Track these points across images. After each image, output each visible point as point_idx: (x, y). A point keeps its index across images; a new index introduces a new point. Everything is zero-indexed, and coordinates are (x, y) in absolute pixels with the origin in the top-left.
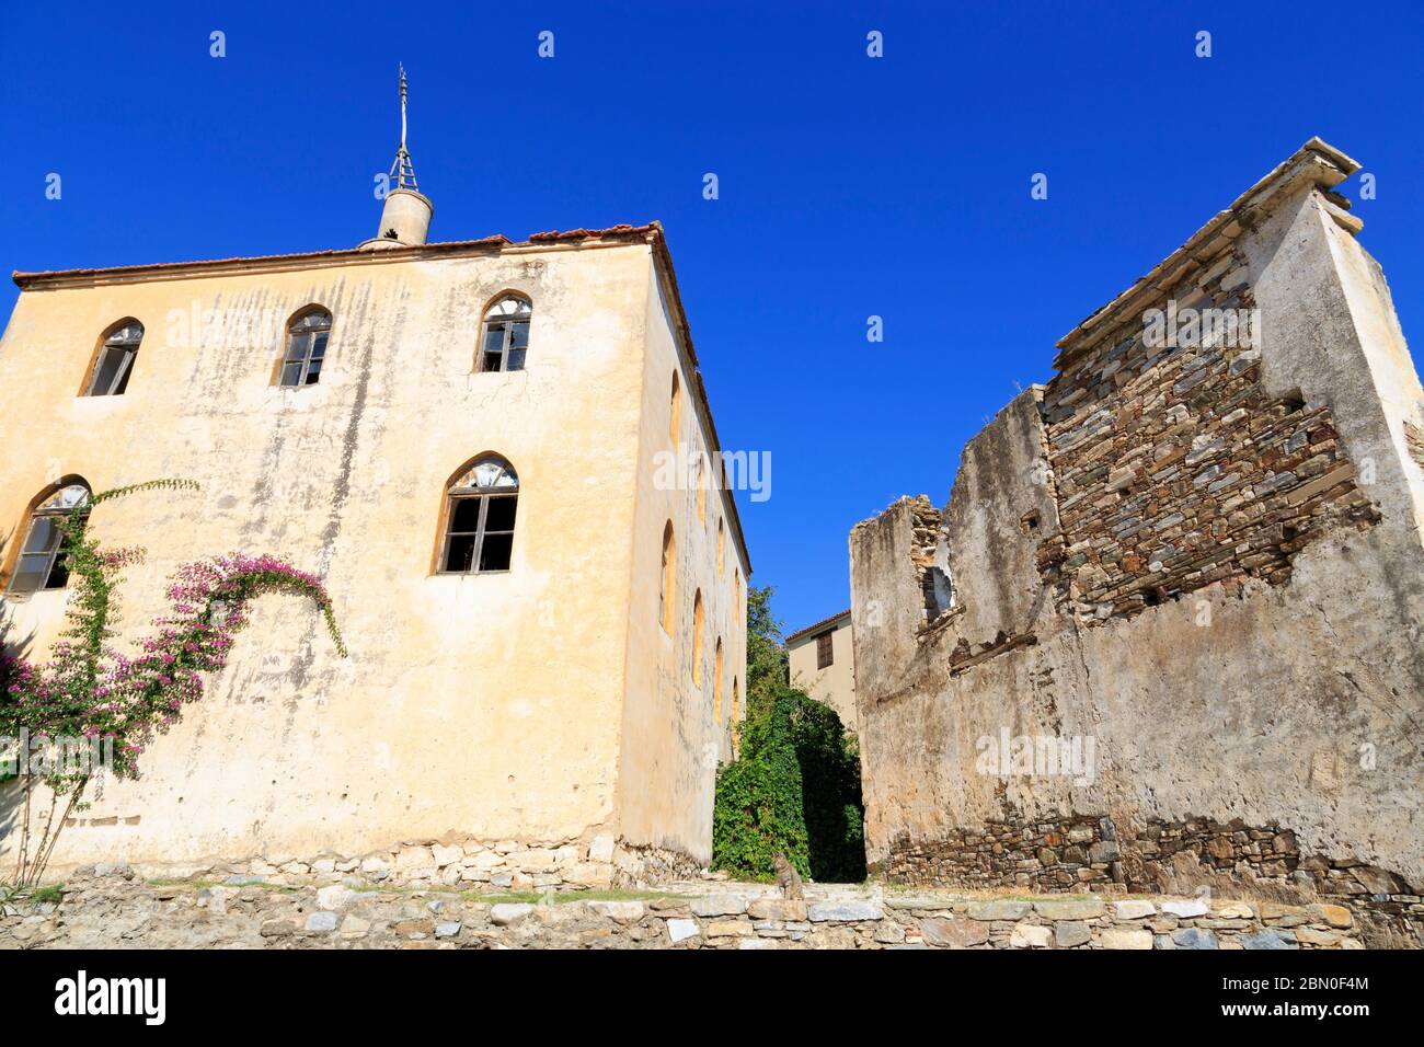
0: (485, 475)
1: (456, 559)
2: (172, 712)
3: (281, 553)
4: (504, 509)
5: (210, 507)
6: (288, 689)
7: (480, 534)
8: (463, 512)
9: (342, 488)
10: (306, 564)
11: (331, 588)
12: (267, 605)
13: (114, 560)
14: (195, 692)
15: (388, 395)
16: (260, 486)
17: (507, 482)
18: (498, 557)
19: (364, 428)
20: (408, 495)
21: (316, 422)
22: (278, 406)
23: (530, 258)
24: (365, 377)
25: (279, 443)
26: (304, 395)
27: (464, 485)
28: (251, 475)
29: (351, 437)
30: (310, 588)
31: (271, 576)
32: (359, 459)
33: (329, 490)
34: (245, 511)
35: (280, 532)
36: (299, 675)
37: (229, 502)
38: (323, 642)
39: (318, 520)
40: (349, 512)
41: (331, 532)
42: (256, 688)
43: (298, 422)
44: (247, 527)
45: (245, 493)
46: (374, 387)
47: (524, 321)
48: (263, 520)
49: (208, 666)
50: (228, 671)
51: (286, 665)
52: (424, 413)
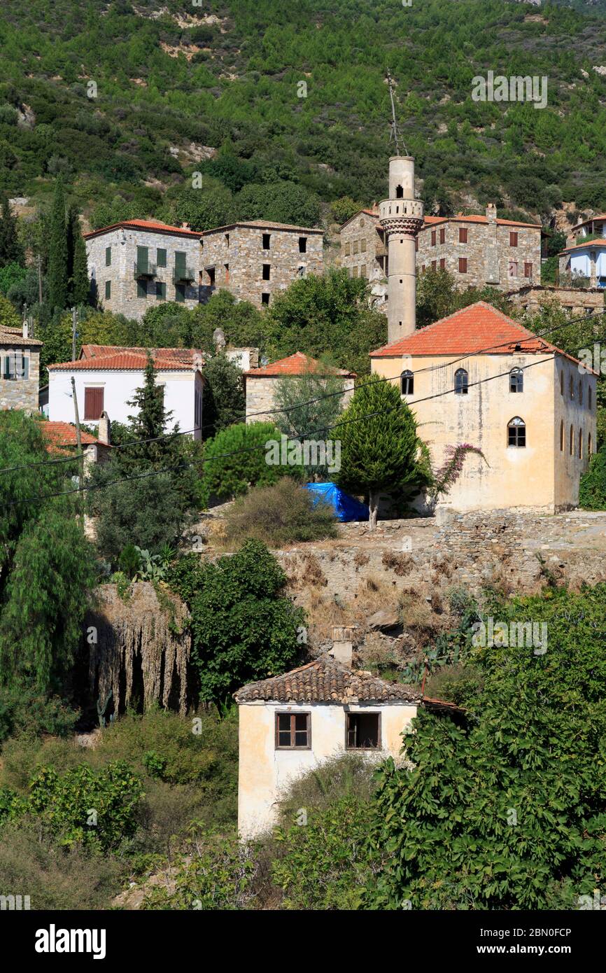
0: (516, 422)
1: (511, 442)
2: (454, 480)
3: (470, 442)
4: (522, 431)
5: (447, 430)
6: (478, 475)
7: (517, 437)
8: (511, 431)
9: (481, 426)
10: (476, 446)
11: (482, 451)
12: (469, 456)
13: (427, 443)
14: (458, 475)
15: (488, 399)
16: (459, 424)
17: (522, 423)
18: (522, 443)
19: (483, 408)
20: (498, 428)
21: (470, 406)
22: (458, 401)
23: (521, 356)
24: (481, 393)
25: (461, 412)
26: (464, 398)
27: (511, 424)
28: (456, 421)
29: (480, 411)
30: (478, 451)
31: (468, 448)
32: (484, 417)
33: (478, 426)
34: (457, 431)
35: (468, 436)
36: (480, 471)
37: (452, 428)
38: (484, 464)
39: (477, 433)
40: (484, 431)
41: (480, 437)
42: (470, 475)
43: (465, 406)
44: (459, 435)
45: (455, 425)
46: (484, 396)
47: (522, 376)
48: (462, 434)
49: (459, 470)
50: (463, 471)
51: (476, 469)
52: (499, 404)
